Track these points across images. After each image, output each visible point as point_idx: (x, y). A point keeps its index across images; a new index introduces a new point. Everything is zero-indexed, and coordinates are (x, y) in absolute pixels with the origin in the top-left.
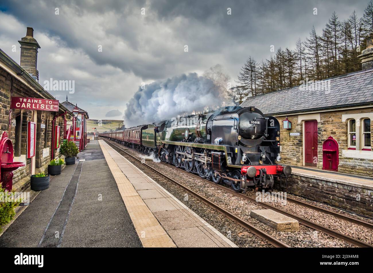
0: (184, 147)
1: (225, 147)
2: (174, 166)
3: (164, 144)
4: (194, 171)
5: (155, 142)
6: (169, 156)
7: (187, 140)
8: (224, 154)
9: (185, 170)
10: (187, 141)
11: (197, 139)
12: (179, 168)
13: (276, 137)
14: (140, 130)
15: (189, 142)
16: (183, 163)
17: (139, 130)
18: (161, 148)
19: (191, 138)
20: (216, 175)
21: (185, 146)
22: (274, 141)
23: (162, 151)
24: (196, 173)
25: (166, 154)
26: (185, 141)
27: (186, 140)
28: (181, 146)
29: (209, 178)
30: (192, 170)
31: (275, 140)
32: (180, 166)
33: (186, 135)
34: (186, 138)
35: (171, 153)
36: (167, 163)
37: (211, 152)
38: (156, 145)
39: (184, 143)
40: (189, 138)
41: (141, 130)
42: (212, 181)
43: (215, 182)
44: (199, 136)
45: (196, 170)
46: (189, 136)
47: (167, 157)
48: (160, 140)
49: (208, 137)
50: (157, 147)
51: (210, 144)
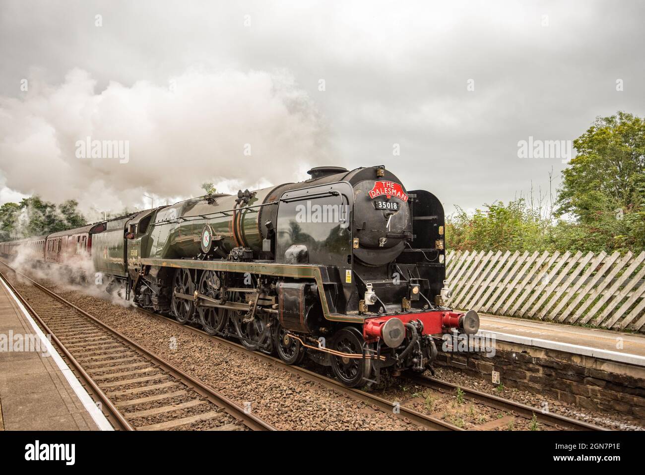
0: (200, 272)
1: (315, 270)
2: (174, 318)
3: (149, 268)
4: (226, 331)
5: (126, 261)
6: (160, 297)
7: (207, 254)
8: (314, 287)
9: (204, 330)
10: (206, 257)
11: (237, 251)
12: (187, 323)
13: (437, 242)
14: (87, 235)
15: (211, 259)
16: (197, 312)
17: (85, 234)
18: (141, 277)
19: (220, 250)
20: (286, 342)
21: (203, 270)
22: (431, 250)
23: (143, 284)
24: (233, 335)
25: (152, 292)
26: (201, 258)
27: (205, 255)
28: (192, 271)
29: (267, 349)
30: (220, 330)
31: (434, 247)
32: (190, 318)
33: (206, 243)
34: (206, 251)
35: (165, 289)
36: (157, 312)
37: (275, 284)
38: (126, 270)
39: (199, 261)
40: (212, 249)
41: (90, 235)
42: (279, 357)
43: (285, 360)
44: (240, 244)
45: (231, 330)
46: (214, 243)
47: (155, 299)
48: (136, 258)
49: (266, 245)
50: (129, 274)
51: (272, 262)
